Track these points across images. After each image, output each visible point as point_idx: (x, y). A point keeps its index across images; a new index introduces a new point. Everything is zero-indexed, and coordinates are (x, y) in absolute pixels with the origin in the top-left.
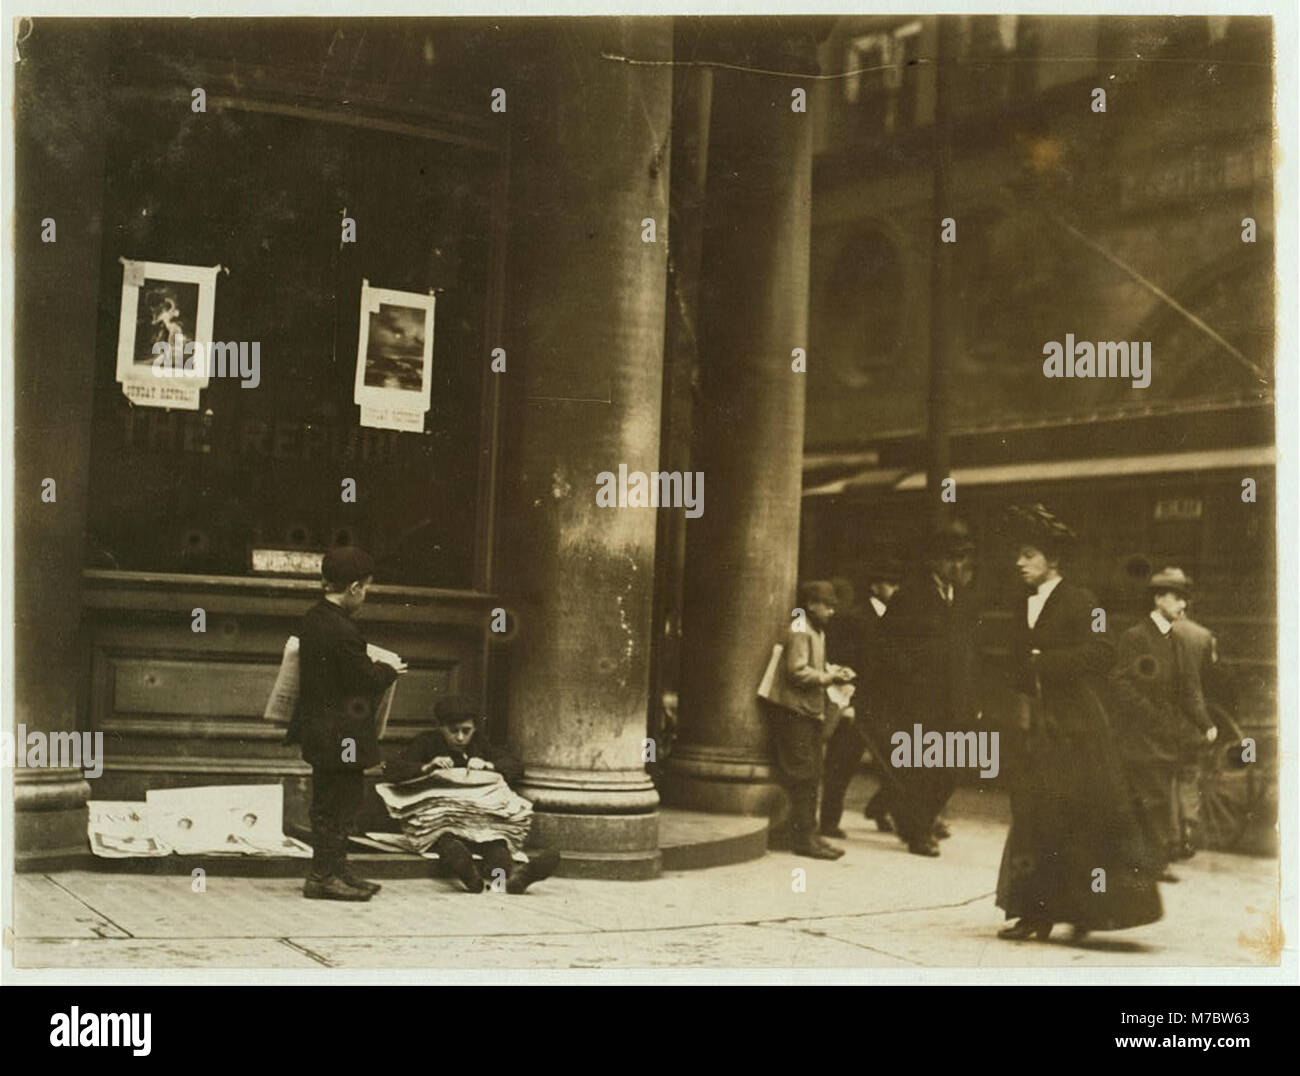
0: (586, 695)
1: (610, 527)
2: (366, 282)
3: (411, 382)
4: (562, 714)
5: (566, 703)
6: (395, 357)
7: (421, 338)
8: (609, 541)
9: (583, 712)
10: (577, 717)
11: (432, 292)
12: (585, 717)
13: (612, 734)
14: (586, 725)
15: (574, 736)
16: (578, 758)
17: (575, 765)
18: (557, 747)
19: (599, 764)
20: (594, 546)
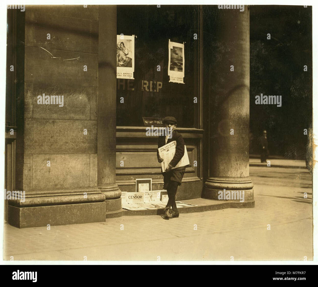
0: (238, 157)
1: (242, 109)
2: (170, 40)
3: (180, 69)
4: (232, 162)
5: (233, 159)
6: (177, 62)
7: (182, 56)
8: (242, 113)
9: (238, 161)
10: (236, 163)
11: (184, 43)
12: (238, 163)
13: (245, 167)
14: (239, 165)
15: (236, 168)
16: (237, 174)
17: (236, 176)
18: (231, 172)
19: (242, 176)
20: (239, 115)
